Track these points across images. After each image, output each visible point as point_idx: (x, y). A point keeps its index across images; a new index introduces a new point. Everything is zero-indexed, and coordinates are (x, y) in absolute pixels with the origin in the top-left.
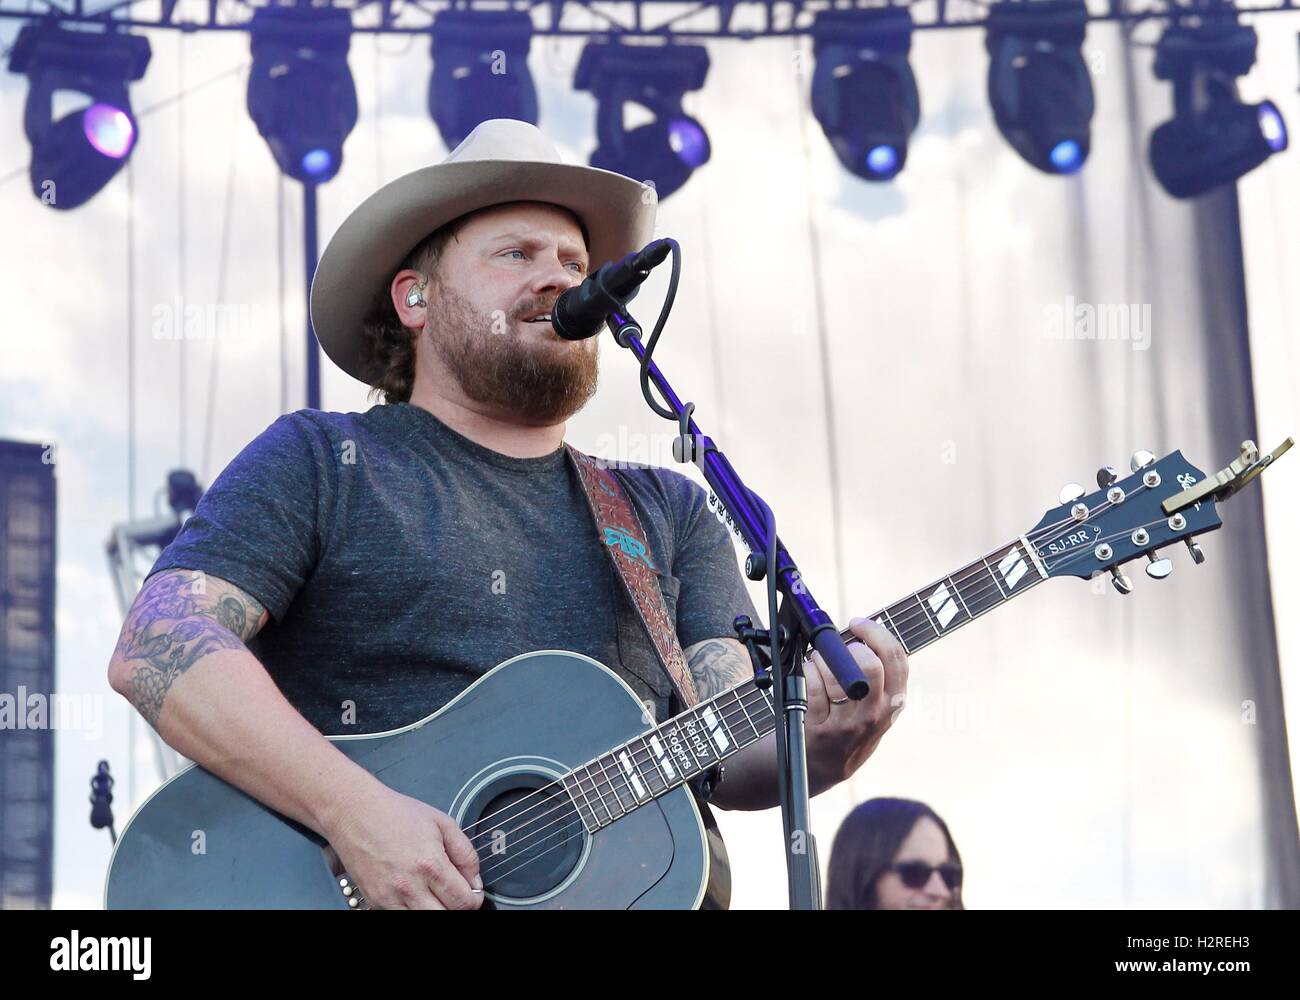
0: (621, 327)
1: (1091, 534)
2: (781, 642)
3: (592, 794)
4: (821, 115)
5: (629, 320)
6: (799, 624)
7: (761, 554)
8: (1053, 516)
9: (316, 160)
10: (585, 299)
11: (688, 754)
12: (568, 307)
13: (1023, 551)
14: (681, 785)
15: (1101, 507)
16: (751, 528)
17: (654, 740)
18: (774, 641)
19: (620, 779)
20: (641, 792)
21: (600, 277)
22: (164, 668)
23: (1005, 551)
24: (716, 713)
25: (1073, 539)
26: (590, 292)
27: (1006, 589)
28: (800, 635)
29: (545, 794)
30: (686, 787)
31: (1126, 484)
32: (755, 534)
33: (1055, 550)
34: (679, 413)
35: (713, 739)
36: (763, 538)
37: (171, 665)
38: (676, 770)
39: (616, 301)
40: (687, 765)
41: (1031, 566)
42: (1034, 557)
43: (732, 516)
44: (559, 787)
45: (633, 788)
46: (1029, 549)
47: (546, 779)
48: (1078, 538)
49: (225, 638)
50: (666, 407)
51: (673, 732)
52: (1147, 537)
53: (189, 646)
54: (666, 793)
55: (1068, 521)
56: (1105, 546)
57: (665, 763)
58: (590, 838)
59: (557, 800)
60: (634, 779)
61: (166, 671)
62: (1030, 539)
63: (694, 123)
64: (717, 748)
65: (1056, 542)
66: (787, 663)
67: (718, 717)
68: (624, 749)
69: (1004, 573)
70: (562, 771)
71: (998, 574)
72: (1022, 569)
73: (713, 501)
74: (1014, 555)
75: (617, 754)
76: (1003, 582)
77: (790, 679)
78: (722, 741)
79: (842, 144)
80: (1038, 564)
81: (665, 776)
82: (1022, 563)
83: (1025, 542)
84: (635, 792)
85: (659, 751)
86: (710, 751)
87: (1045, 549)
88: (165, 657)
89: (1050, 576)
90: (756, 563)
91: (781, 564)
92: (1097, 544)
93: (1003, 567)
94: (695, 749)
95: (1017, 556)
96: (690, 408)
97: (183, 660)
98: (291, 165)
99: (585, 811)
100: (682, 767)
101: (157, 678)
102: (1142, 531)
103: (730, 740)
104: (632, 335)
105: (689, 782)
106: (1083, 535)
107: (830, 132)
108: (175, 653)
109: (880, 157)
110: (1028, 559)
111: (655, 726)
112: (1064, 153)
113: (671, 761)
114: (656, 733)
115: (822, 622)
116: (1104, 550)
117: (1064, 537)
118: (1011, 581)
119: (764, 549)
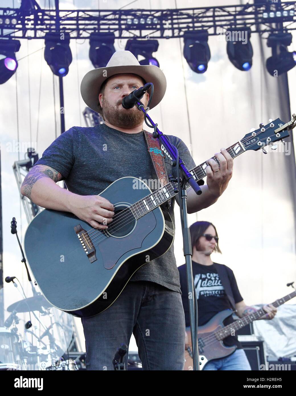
0: (139, 105)
1: (257, 140)
2: (180, 181)
3: (136, 210)
4: (186, 57)
5: (141, 104)
6: (185, 177)
7: (175, 160)
8: (247, 135)
9: (62, 70)
10: (130, 99)
11: (159, 199)
12: (126, 101)
13: (239, 144)
14: (158, 207)
15: (259, 133)
16: (172, 154)
17: (151, 197)
18: (178, 181)
19: (143, 206)
20: (148, 209)
21: (134, 93)
22: (30, 184)
23: (235, 144)
24: (166, 189)
25: (252, 141)
26: (131, 97)
27: (235, 154)
28: (185, 180)
29: (125, 211)
30: (159, 207)
31: (265, 127)
32: (173, 155)
33: (247, 144)
34: (154, 126)
35: (165, 195)
36: (175, 156)
37: (32, 183)
38: (157, 203)
39: (138, 99)
40: (159, 202)
41: (241, 148)
42: (242, 146)
43: (167, 151)
44: (128, 209)
45: (146, 208)
46: (241, 144)
47: (126, 207)
48: (253, 141)
49: (45, 176)
50: (151, 125)
51: (156, 194)
52: (270, 139)
53: (36, 178)
54: (154, 209)
55: (251, 136)
56: (260, 142)
57: (154, 202)
58: (137, 221)
59: (128, 212)
60: (147, 206)
61: (31, 185)
62: (241, 141)
63: (155, 59)
64: (166, 197)
65: (248, 142)
66: (182, 186)
67: (166, 190)
68: (144, 199)
69: (235, 150)
70: (130, 205)
71: (233, 150)
72: (239, 149)
73: (163, 147)
74: (237, 145)
75: (143, 200)
76: (235, 152)
77: (183, 190)
78: (167, 195)
79: (191, 64)
80: (243, 147)
81: (154, 205)
82: (239, 147)
83: (240, 142)
84: (147, 209)
85: (153, 199)
86: (165, 198)
87: (245, 144)
88: (31, 182)
89: (246, 150)
90: (174, 162)
91: (180, 162)
92: (258, 141)
93: (235, 149)
94: (161, 198)
95: (238, 146)
96: (157, 125)
97: (34, 181)
98: (56, 72)
99: (135, 214)
100: (158, 202)
101: (29, 187)
102: (269, 138)
103: (169, 195)
104: (142, 107)
105: (160, 206)
106: (254, 140)
107: (188, 61)
108: (32, 180)
109: (201, 67)
110: (240, 146)
111: (152, 193)
112: (246, 65)
113: (155, 201)
114: (152, 195)
115: (190, 176)
116: (259, 143)
117: (250, 140)
118: (237, 152)
119: (176, 159)
